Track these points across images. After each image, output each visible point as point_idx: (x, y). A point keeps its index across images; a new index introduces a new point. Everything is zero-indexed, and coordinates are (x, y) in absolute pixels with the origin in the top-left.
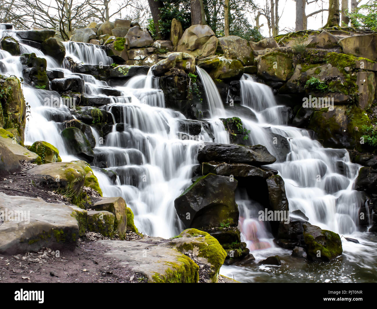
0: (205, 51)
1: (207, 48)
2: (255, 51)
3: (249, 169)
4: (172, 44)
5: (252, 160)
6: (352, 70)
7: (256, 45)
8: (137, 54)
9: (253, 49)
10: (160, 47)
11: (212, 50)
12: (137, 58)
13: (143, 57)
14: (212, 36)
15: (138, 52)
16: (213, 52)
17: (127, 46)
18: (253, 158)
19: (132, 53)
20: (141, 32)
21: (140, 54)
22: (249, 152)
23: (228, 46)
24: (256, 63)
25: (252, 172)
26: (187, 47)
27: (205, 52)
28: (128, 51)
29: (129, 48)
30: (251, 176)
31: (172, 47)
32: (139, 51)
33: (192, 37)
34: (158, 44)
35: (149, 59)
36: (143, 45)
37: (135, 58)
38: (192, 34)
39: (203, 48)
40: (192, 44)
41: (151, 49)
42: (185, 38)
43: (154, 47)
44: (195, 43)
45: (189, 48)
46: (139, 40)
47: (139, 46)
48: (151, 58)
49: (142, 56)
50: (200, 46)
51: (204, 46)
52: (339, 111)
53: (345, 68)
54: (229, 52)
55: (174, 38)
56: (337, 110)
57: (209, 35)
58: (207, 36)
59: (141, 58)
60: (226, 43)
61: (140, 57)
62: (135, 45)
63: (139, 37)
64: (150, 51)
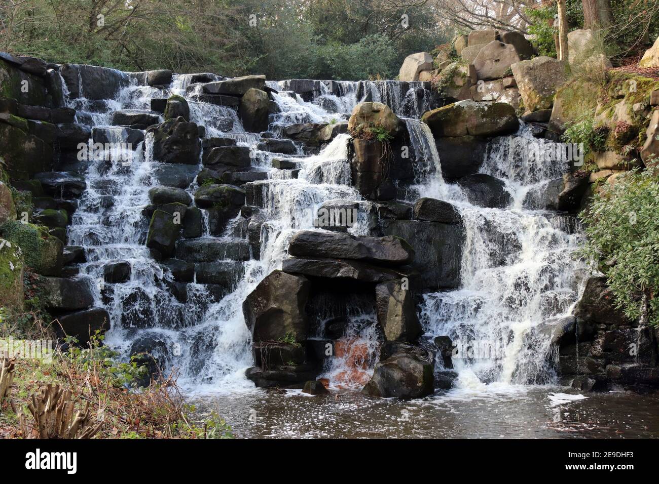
3: (340, 266)
6: (643, 108)
8: (488, 91)
12: (488, 97)
15: (490, 87)
17: (469, 78)
21: (492, 90)
23: (523, 76)
25: (343, 272)
28: (472, 88)
29: (473, 81)
32: (491, 85)
35: (503, 98)
36: (499, 75)
37: (483, 98)
41: (508, 81)
46: (498, 66)
47: (495, 76)
48: (507, 96)
49: (494, 93)
59: (493, 97)
60: (519, 71)
61: (492, 95)
62: (489, 74)
63: (497, 61)
64: (507, 85)
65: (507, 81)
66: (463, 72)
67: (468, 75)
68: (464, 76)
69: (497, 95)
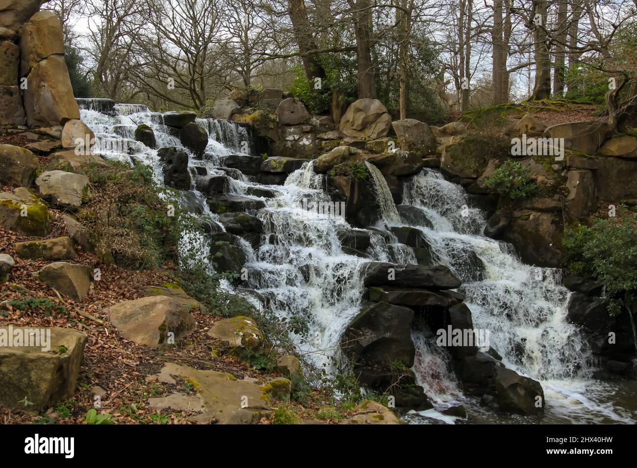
0: (375, 131)
1: (377, 128)
2: (438, 139)
3: (428, 296)
4: (333, 121)
5: (432, 284)
6: (561, 168)
7: (440, 130)
8: (290, 134)
9: (435, 135)
10: (318, 125)
11: (383, 131)
12: (290, 138)
13: (297, 137)
14: (384, 113)
16: (385, 134)
17: (277, 122)
18: (432, 282)
19: (284, 132)
20: (296, 105)
21: (294, 133)
22: (428, 275)
23: (404, 132)
24: (439, 155)
25: (431, 301)
26: (353, 126)
27: (375, 133)
28: (280, 130)
29: (280, 125)
30: (430, 306)
31: (332, 125)
32: (292, 130)
33: (359, 114)
34: (316, 120)
35: (305, 140)
36: (297, 122)
37: (287, 139)
38: (358, 110)
39: (372, 128)
40: (359, 122)
42: (350, 115)
43: (311, 125)
44: (363, 121)
45: (355, 127)
46: (293, 116)
47: (292, 123)
48: (308, 139)
49: (295, 136)
50: (368, 125)
51: (373, 125)
52: (543, 219)
53: (553, 166)
54: (405, 140)
55: (336, 113)
56: (541, 218)
57: (380, 112)
58: (378, 114)
59: (294, 139)
60: (401, 128)
62: (288, 121)
63: (292, 112)
64: (306, 130)
65: (307, 128)
66: (273, 118)
67: (278, 120)
68: (274, 121)
69: (298, 137)
